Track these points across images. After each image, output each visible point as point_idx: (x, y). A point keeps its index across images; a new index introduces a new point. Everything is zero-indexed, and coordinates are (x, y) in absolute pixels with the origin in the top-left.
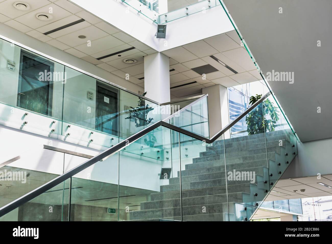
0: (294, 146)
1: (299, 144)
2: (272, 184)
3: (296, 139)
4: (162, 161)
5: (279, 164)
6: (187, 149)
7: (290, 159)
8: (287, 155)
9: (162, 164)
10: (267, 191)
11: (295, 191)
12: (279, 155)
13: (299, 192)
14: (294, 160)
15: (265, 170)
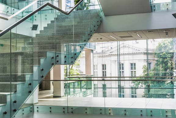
0: (101, 17)
1: (103, 16)
2: (91, 36)
3: (102, 14)
4: (33, 21)
5: (95, 26)
6: (46, 15)
7: (99, 23)
8: (98, 22)
9: (33, 23)
10: (89, 39)
11: (97, 39)
12: (95, 21)
13: (99, 39)
14: (100, 24)
15: (89, 29)
